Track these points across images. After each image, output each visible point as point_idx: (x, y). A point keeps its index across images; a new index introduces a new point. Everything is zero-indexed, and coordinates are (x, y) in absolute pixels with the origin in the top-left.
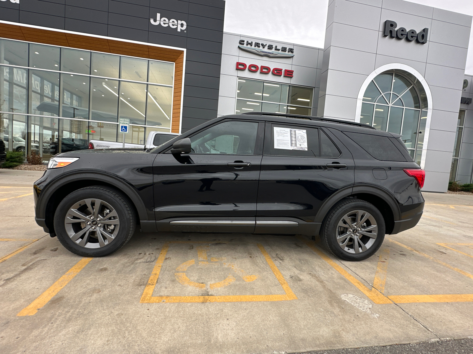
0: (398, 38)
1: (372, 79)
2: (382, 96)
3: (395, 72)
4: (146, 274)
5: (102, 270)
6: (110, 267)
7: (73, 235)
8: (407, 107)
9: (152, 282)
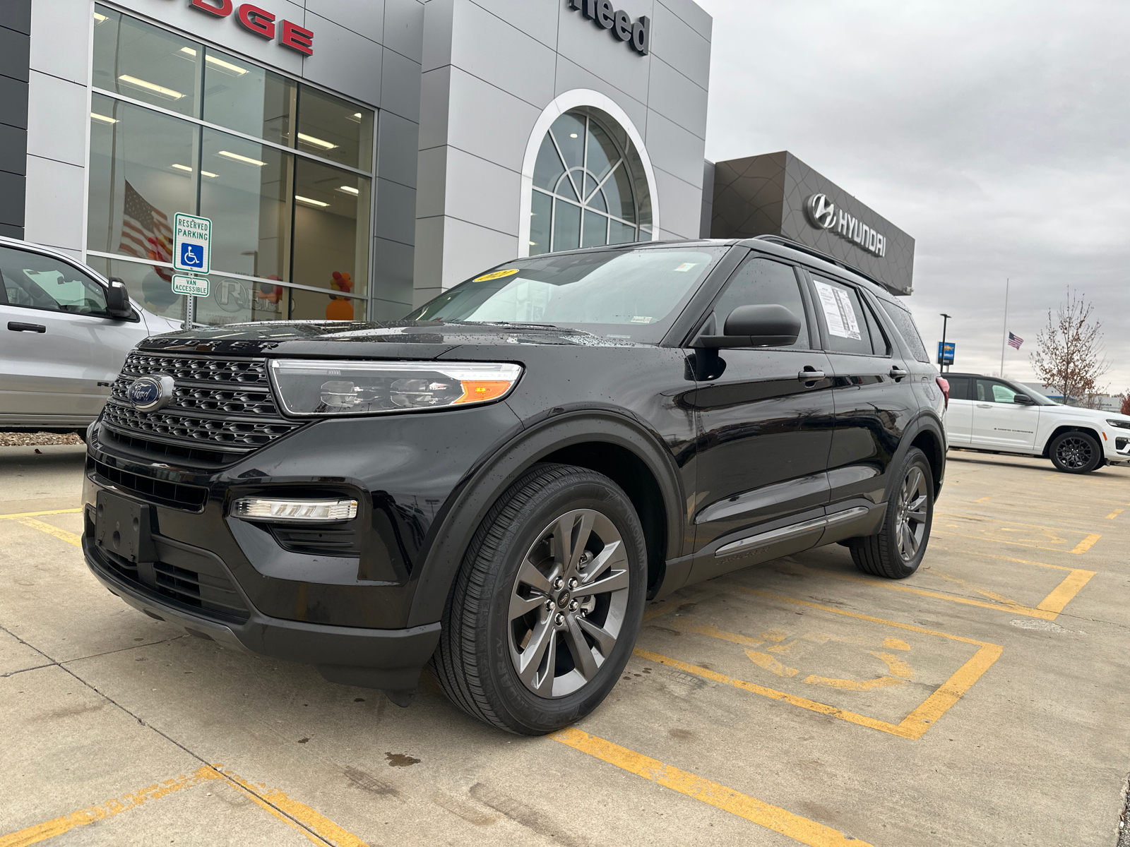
0: (599, 26)
1: (547, 127)
2: (568, 175)
3: (590, 114)
4: (774, 705)
5: (682, 735)
6: (674, 725)
7: (524, 661)
8: (614, 216)
9: (822, 709)
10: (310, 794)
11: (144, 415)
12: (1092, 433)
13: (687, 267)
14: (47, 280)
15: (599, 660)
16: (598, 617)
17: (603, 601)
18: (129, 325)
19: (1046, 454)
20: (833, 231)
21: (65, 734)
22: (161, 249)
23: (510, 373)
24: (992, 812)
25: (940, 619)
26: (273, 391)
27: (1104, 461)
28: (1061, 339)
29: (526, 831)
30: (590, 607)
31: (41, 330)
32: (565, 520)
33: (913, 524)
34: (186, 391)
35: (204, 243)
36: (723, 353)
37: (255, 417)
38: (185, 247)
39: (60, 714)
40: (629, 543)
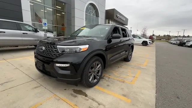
1: (87, 6)
2: (89, 12)
3: (92, 4)
4: (118, 80)
5: (108, 85)
6: (107, 84)
7: (90, 80)
8: (95, 16)
9: (123, 81)
10: (67, 98)
11: (41, 52)
12: (147, 41)
13: (107, 28)
14: (27, 27)
15: (98, 78)
16: (98, 73)
17: (99, 71)
18: (38, 33)
19: (142, 44)
20: (119, 18)
21: (36, 91)
22: (41, 22)
23: (87, 46)
24: (143, 94)
25: (134, 67)
26: (58, 50)
27: (148, 45)
28: (143, 31)
29: (92, 101)
30: (97, 72)
31: (27, 34)
32: (94, 64)
33: (130, 56)
34: (46, 49)
35: (46, 23)
36: (112, 40)
37: (56, 53)
38: (44, 23)
39: (35, 88)
40: (101, 64)
